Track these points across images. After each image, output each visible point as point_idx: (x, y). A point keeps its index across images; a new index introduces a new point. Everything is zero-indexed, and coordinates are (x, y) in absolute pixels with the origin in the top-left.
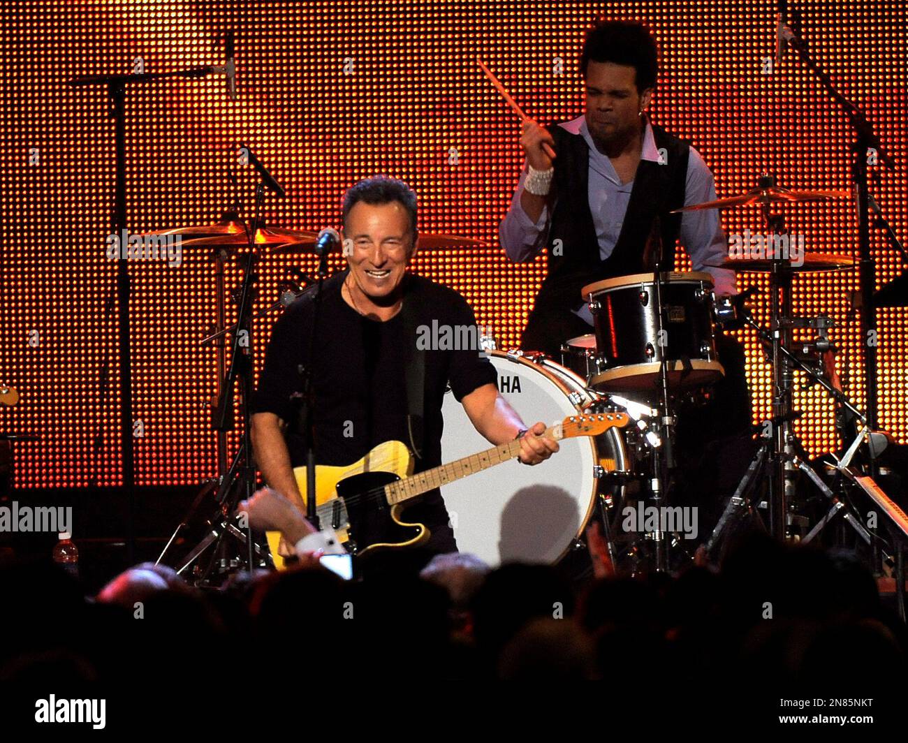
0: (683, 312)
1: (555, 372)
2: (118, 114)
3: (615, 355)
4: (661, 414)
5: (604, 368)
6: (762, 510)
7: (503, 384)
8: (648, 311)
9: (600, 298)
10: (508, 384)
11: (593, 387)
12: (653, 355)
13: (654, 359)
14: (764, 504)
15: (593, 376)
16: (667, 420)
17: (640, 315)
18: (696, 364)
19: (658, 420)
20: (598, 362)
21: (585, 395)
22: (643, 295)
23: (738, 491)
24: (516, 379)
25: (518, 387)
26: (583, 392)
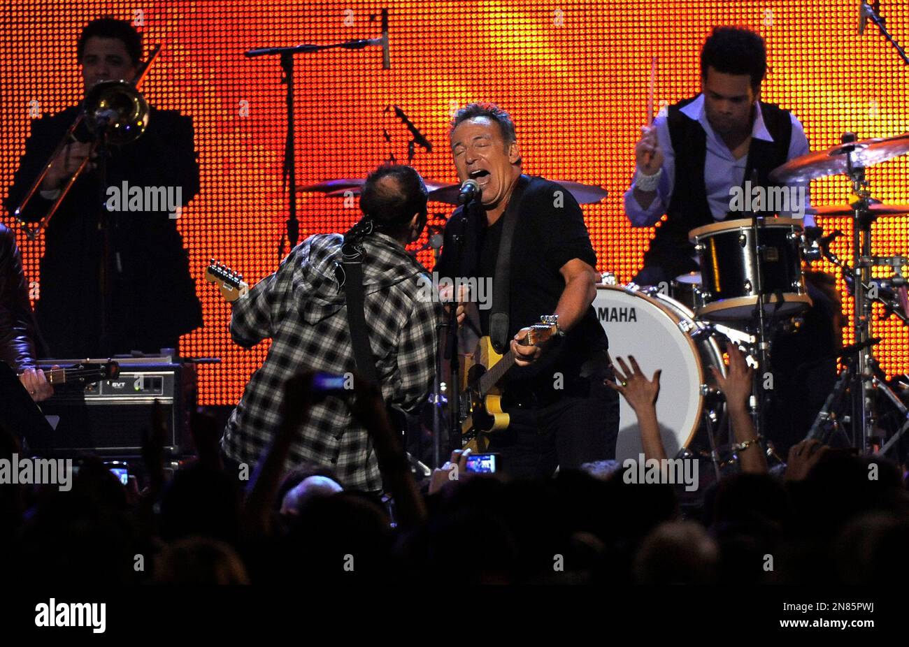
0: (776, 252)
1: (667, 304)
2: (288, 80)
3: (718, 290)
4: (758, 340)
5: (708, 300)
6: (846, 424)
7: (621, 314)
8: (746, 251)
9: (705, 241)
10: (625, 314)
11: (699, 317)
12: (750, 289)
13: (751, 293)
14: (847, 418)
15: (699, 308)
16: (763, 346)
17: (741, 255)
18: (788, 297)
19: (756, 345)
20: (703, 296)
21: (692, 324)
22: (742, 237)
23: (825, 407)
24: (633, 310)
25: (634, 317)
26: (691, 321)
